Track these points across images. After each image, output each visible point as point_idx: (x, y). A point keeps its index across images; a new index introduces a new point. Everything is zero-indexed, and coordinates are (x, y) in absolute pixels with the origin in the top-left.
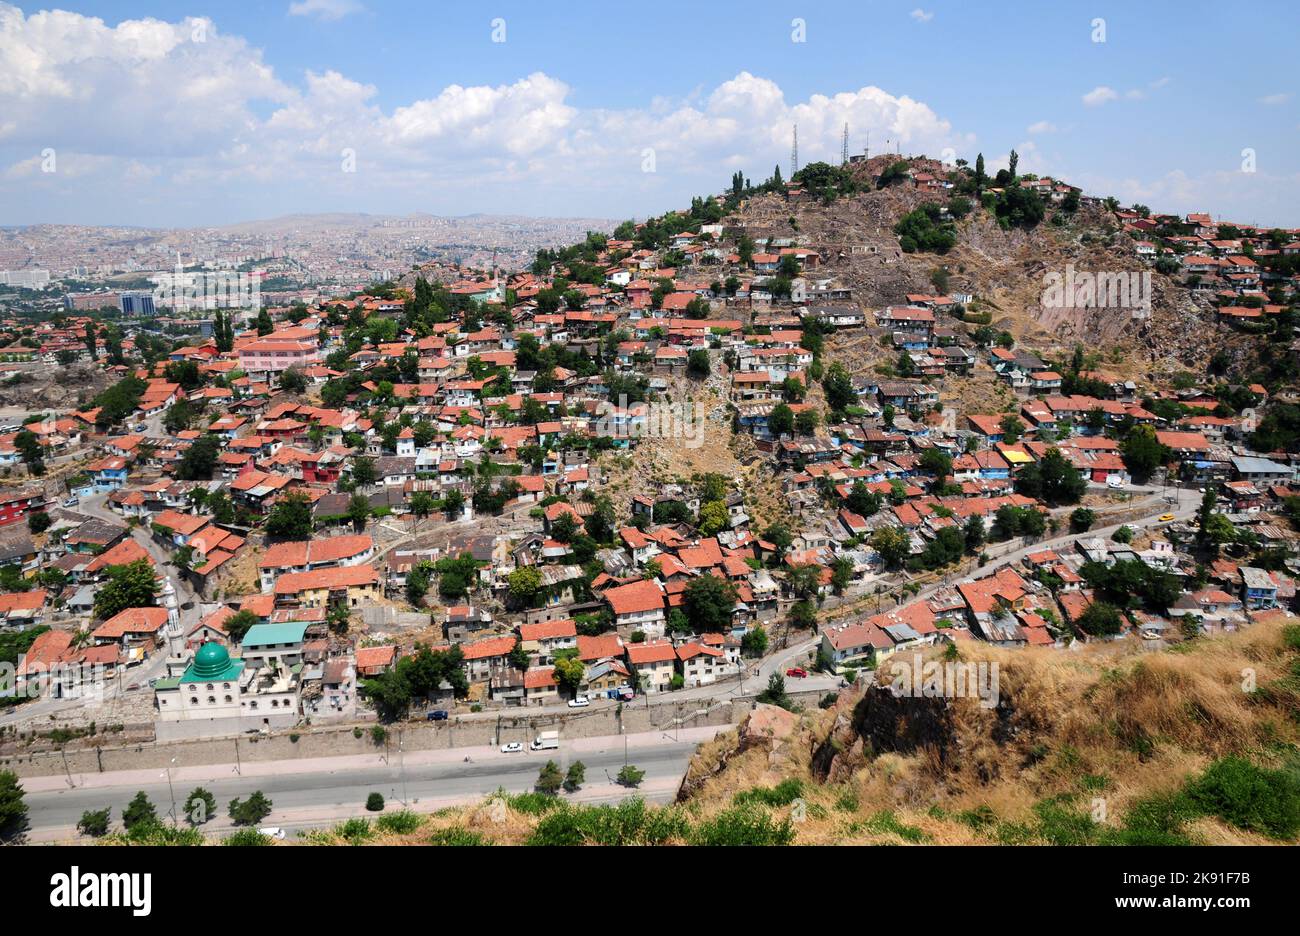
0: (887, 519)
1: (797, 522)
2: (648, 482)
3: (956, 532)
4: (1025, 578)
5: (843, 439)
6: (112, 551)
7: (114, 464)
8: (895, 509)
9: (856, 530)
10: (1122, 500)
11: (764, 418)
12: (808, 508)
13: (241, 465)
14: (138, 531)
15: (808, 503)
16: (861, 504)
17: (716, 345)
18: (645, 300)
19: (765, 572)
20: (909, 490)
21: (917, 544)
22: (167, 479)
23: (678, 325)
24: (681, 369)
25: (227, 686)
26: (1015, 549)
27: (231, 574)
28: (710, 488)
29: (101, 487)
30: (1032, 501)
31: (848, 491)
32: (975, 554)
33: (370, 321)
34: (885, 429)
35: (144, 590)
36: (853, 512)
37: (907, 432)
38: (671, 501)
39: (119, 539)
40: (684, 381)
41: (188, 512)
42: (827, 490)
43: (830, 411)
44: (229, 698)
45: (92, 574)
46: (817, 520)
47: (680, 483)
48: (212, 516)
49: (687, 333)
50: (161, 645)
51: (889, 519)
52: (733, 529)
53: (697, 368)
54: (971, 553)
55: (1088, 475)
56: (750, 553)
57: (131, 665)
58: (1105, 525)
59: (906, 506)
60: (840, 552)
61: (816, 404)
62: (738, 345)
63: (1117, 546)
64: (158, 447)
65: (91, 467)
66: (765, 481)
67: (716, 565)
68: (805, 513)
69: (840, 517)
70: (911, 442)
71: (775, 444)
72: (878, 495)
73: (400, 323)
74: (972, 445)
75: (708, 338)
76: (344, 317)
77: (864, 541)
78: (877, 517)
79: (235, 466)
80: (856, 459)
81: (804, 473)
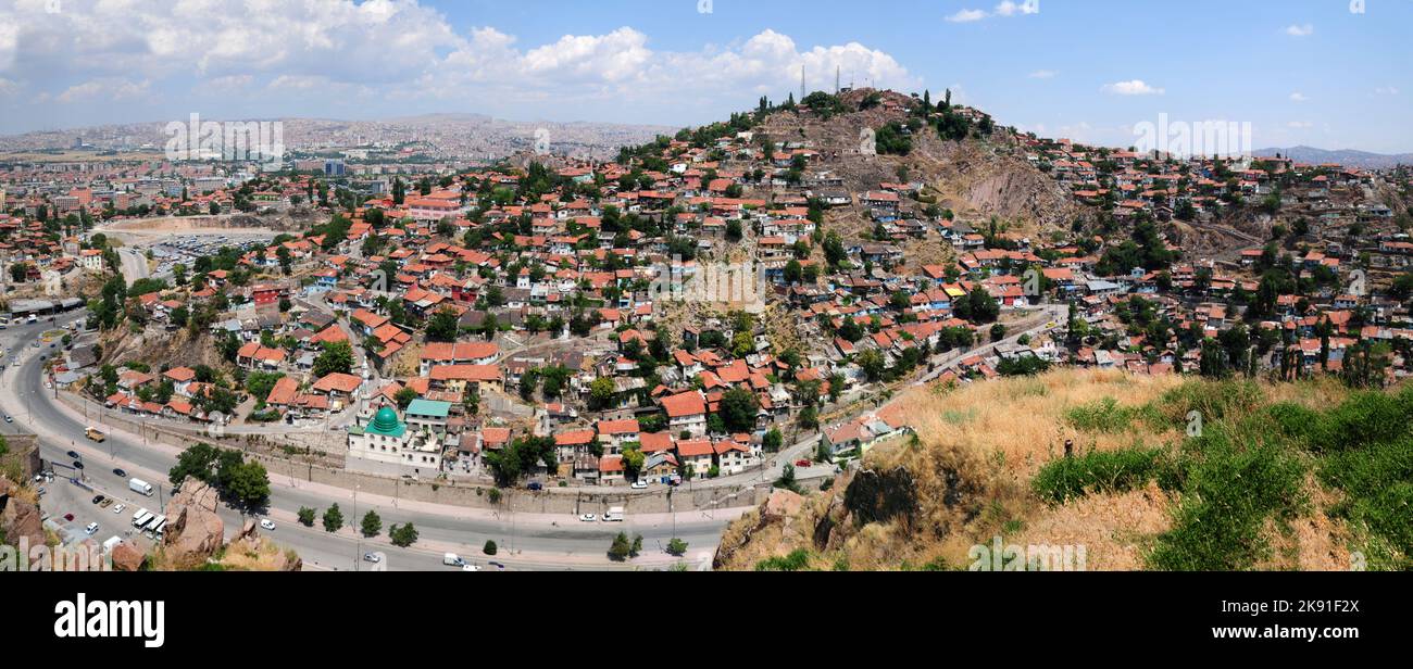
0: (867, 343)
1: (804, 347)
2: (696, 316)
3: (916, 351)
4: (960, 377)
5: (837, 285)
6: (324, 332)
7: (330, 273)
8: (874, 336)
9: (846, 352)
10: (1024, 316)
11: (781, 270)
12: (812, 336)
13: (410, 284)
14: (341, 320)
15: (812, 333)
16: (850, 333)
17: (747, 217)
18: (696, 183)
19: (780, 385)
20: (883, 322)
21: (889, 361)
22: (361, 287)
23: (719, 202)
24: (721, 233)
25: (395, 440)
26: (954, 357)
27: (400, 360)
28: (741, 321)
29: (321, 287)
30: (966, 322)
31: (841, 324)
32: (925, 363)
33: (496, 189)
34: (866, 278)
35: (345, 361)
36: (844, 339)
37: (882, 280)
38: (712, 331)
39: (330, 324)
40: (724, 242)
41: (374, 312)
42: (826, 323)
43: (827, 265)
44: (394, 449)
45: (312, 344)
46: (818, 346)
47: (719, 317)
48: (389, 317)
49: (726, 208)
50: (352, 402)
51: (870, 343)
52: (757, 353)
53: (733, 233)
54: (922, 363)
55: (1002, 301)
56: (770, 371)
57: (333, 412)
58: (1013, 334)
59: (882, 333)
60: (835, 369)
61: (818, 260)
62: (762, 217)
63: (1021, 348)
64: (357, 265)
65: (316, 274)
66: (781, 317)
67: (745, 380)
68: (810, 340)
69: (835, 343)
70: (884, 286)
71: (788, 290)
72: (862, 326)
73: (517, 192)
74: (924, 287)
75: (741, 211)
76: (478, 185)
77: (852, 361)
78: (861, 342)
79: (406, 284)
80: (846, 299)
81: (809, 311)
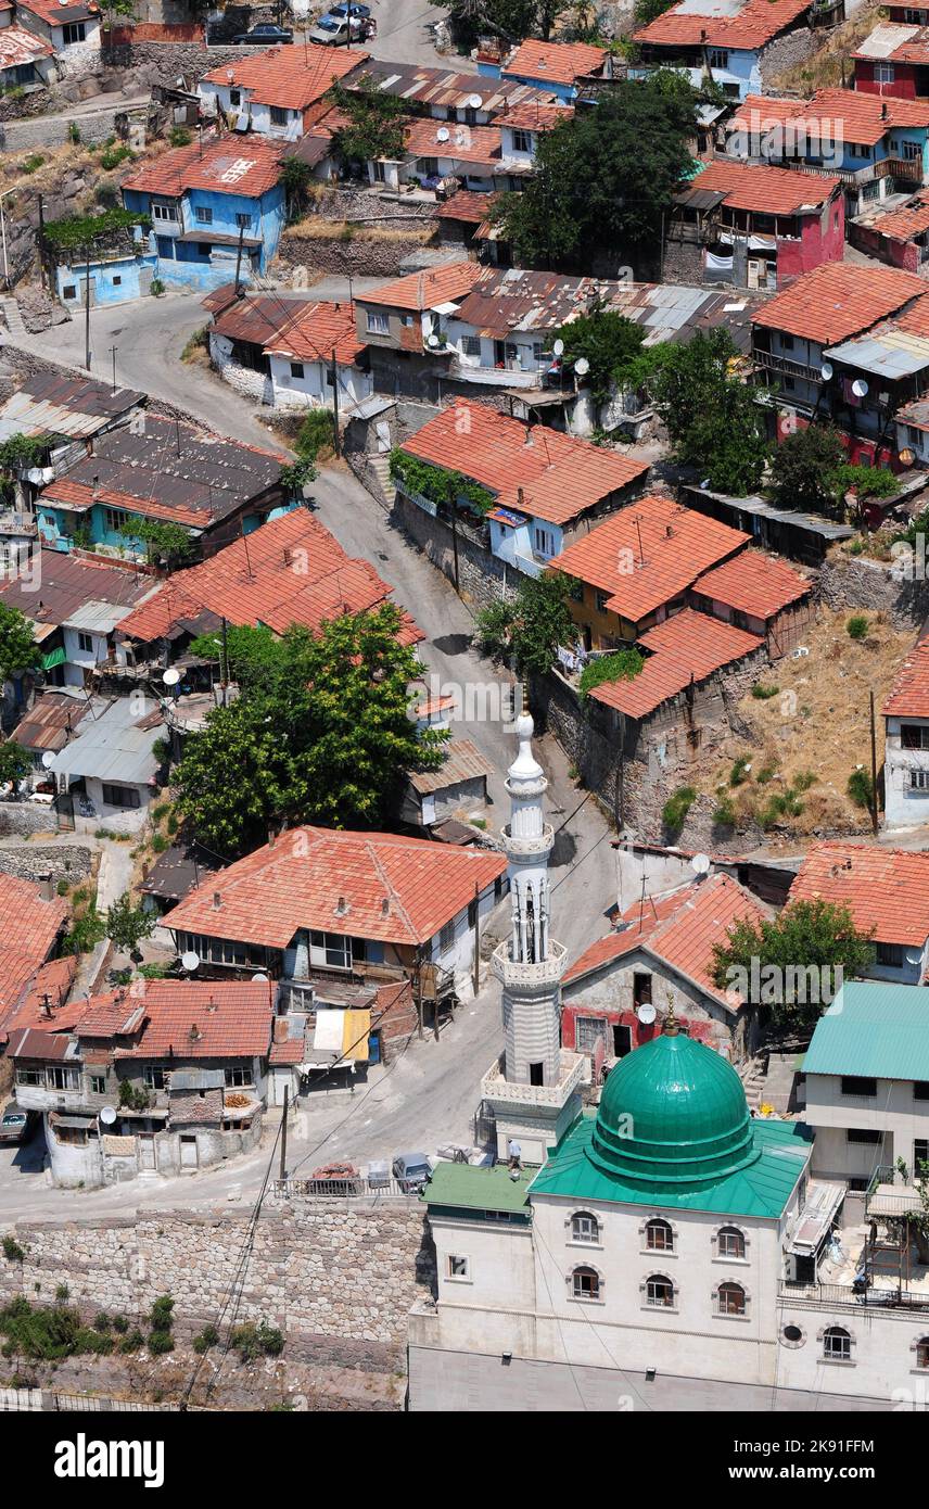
6: (223, 562)
7: (235, 171)
13: (793, 224)
14: (330, 482)
22: (454, 255)
25: (731, 1240)
27: (745, 731)
29: (171, 267)
39: (254, 512)
41: (552, 417)
44: (735, 1296)
45: (143, 651)
48: (662, 450)
50: (439, 1010)
57: (318, 1080)
64: (420, 109)
65: (140, 178)
79: (763, 223)
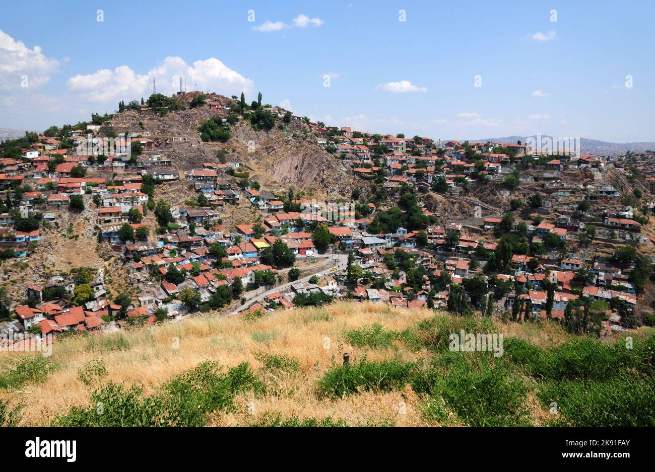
0: (189, 284)
1: (136, 291)
2: (40, 276)
3: (226, 287)
4: (265, 308)
5: (166, 242)
8: (195, 278)
9: (170, 292)
10: (314, 262)
11: (117, 233)
12: (142, 282)
15: (142, 279)
16: (174, 277)
17: (89, 192)
18: (44, 166)
19: (113, 323)
20: (202, 267)
21: (205, 296)
23: (65, 181)
24: (65, 207)
26: (262, 293)
28: (82, 276)
30: (270, 267)
31: (166, 271)
32: (239, 298)
34: (190, 235)
36: (169, 282)
37: (203, 236)
38: (55, 286)
40: (68, 214)
42: (154, 271)
43: (159, 227)
46: (148, 289)
47: (62, 275)
49: (70, 186)
51: (191, 284)
52: (96, 299)
53: (76, 206)
54: (236, 298)
55: (297, 251)
56: (106, 312)
58: (306, 276)
59: (201, 276)
60: (162, 306)
61: (150, 223)
62: (103, 192)
63: (311, 286)
66: (117, 269)
67: (81, 323)
68: (141, 285)
69: (162, 287)
70: (205, 241)
71: (123, 248)
72: (184, 271)
74: (237, 241)
75: (84, 188)
77: (176, 298)
78: (184, 284)
80: (172, 252)
81: (140, 262)
